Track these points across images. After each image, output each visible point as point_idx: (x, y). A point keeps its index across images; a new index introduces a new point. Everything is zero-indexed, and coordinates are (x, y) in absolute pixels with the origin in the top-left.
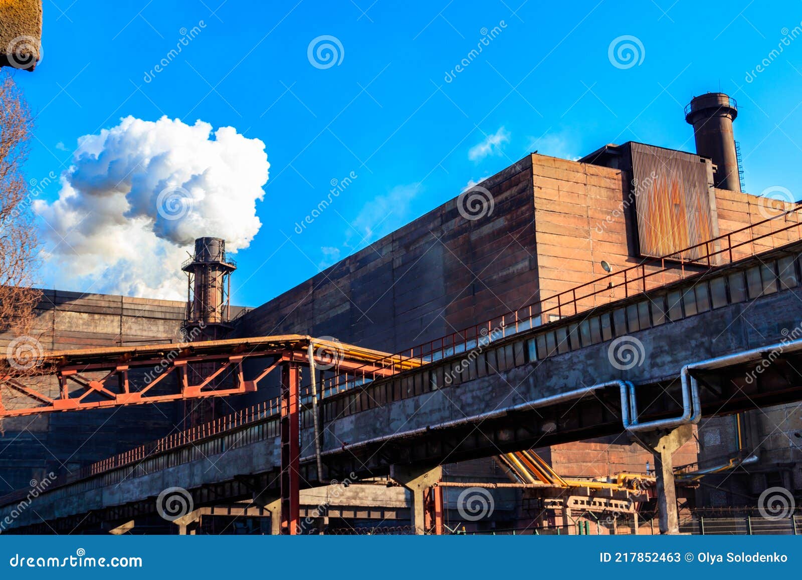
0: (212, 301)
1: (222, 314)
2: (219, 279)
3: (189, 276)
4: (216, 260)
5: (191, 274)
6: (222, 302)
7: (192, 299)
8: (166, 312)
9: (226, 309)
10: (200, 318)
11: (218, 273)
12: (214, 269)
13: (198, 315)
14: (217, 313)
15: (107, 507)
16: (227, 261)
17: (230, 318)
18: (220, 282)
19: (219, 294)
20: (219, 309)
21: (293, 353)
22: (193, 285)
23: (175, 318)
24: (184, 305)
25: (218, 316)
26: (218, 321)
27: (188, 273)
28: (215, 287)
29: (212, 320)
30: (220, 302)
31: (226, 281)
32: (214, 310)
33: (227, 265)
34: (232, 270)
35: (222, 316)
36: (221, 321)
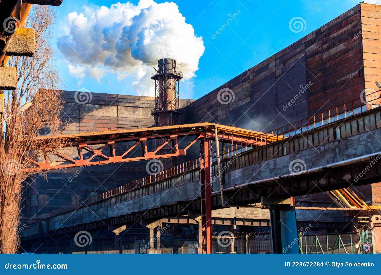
0: (169, 97)
1: (175, 104)
2: (173, 84)
3: (156, 82)
4: (171, 72)
5: (157, 81)
6: (175, 97)
7: (158, 95)
8: (143, 103)
9: (178, 101)
10: (162, 107)
11: (172, 80)
12: (170, 78)
13: (161, 106)
14: (172, 105)
15: (110, 218)
16: (178, 73)
17: (180, 106)
18: (174, 85)
19: (173, 93)
20: (173, 102)
21: (206, 133)
22: (158, 88)
23: (149, 107)
24: (154, 99)
25: (173, 105)
26: (173, 109)
27: (154, 80)
28: (171, 88)
29: (169, 109)
30: (173, 97)
31: (177, 85)
32: (171, 102)
33: (178, 75)
34: (181, 78)
35: (175, 106)
36: (175, 109)
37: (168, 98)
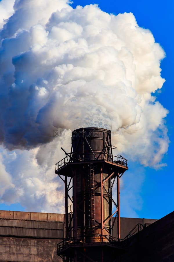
0: (97, 214)
1: (110, 230)
2: (105, 184)
3: (66, 181)
4: (100, 158)
5: (69, 178)
6: (110, 214)
7: (71, 210)
8: (39, 229)
9: (116, 223)
10: (82, 237)
11: (103, 176)
12: (98, 172)
13: (78, 233)
14: (104, 231)
16: (115, 159)
17: (121, 235)
18: (107, 188)
19: (105, 204)
20: (106, 224)
22: (71, 193)
23: (51, 236)
24: (61, 219)
25: (106, 233)
26: (105, 240)
27: (63, 177)
28: (100, 195)
29: (98, 240)
30: (106, 214)
31: (115, 186)
32: (100, 226)
33: (115, 164)
34: (122, 171)
35: (110, 233)
36: (110, 241)
37: (95, 217)
